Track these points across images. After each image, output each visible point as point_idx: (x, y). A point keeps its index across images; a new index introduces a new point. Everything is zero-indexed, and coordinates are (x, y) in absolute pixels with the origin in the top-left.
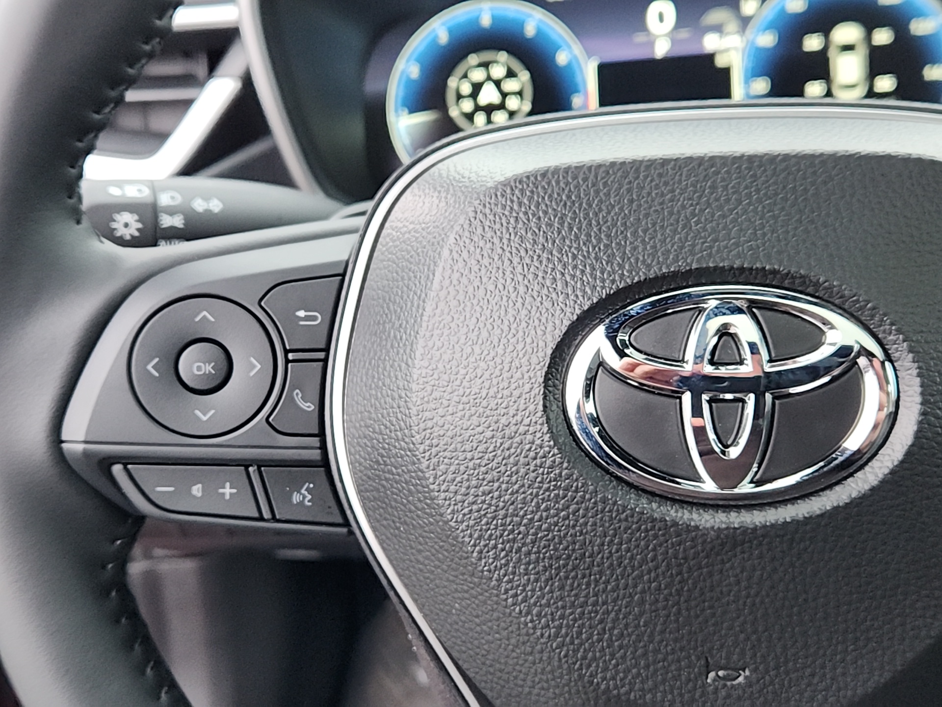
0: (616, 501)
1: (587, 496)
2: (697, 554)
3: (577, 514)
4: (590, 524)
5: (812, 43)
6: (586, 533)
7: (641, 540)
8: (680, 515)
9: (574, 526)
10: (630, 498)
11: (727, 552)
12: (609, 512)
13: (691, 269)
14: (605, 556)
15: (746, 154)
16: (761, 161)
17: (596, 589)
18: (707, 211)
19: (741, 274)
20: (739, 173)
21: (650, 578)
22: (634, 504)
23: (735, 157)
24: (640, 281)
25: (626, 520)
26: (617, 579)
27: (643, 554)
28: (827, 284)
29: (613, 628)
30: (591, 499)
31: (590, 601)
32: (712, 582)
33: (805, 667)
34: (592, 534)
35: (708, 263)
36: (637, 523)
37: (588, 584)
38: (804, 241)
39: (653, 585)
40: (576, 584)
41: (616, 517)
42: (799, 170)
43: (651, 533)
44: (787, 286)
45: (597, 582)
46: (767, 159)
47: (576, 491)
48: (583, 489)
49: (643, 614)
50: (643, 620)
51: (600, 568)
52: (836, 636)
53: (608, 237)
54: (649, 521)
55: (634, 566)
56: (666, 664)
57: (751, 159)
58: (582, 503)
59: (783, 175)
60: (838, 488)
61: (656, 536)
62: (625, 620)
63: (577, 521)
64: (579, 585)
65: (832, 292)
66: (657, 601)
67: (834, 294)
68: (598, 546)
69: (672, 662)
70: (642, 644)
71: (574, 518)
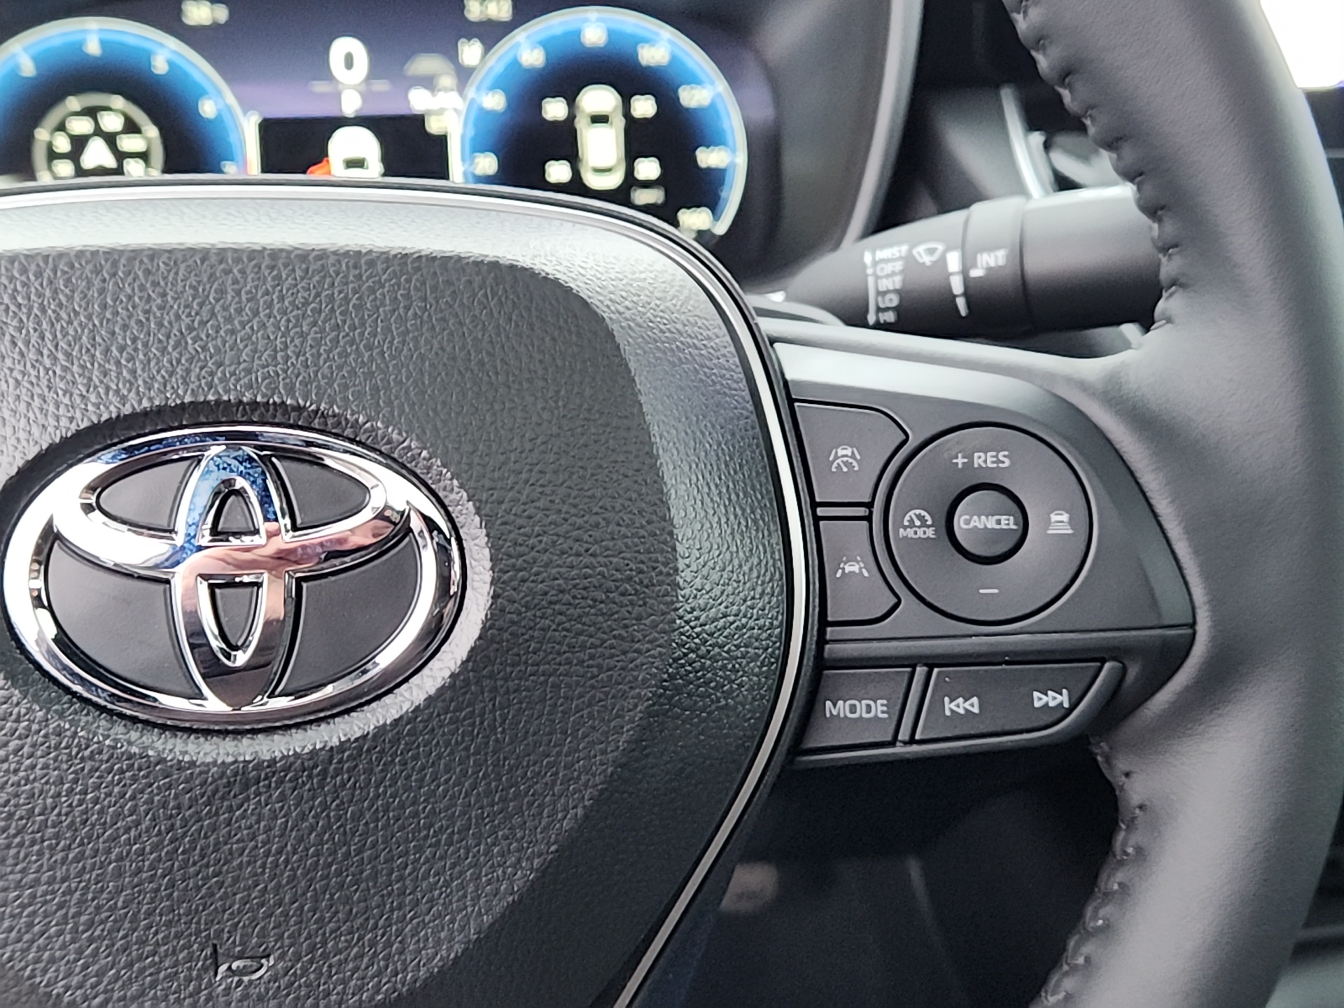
0: (76, 733)
1: (35, 727)
2: (193, 802)
3: (20, 753)
4: (39, 766)
5: (555, 109)
6: (35, 780)
7: (114, 786)
8: (169, 746)
9: (16, 771)
10: (98, 727)
11: (235, 796)
12: (66, 748)
13: (183, 403)
14: (64, 811)
15: (268, 247)
16: (288, 257)
17: (53, 859)
18: (210, 323)
19: (253, 411)
20: (257, 273)
21: (129, 839)
22: (102, 735)
23: (254, 251)
24: (111, 418)
25: (91, 757)
26: (81, 844)
27: (118, 805)
28: (368, 425)
29: (78, 914)
30: (40, 730)
31: (44, 878)
32: (218, 838)
33: (349, 946)
34: (43, 781)
35: (206, 396)
36: (107, 761)
37: (40, 854)
38: (340, 368)
39: (135, 847)
40: (22, 855)
41: (77, 754)
42: (337, 274)
43: (128, 774)
44: (317, 427)
45: (52, 848)
46: (297, 256)
47: (18, 720)
48: (27, 717)
49: (122, 891)
50: (121, 899)
51: (57, 829)
52: (390, 900)
53: (68, 357)
54: (124, 758)
55: (105, 823)
56: (157, 959)
57: (275, 254)
58: (27, 737)
59: (317, 278)
60: (388, 699)
61: (135, 779)
62: (96, 902)
63: (19, 763)
64: (26, 856)
65: (377, 435)
66: (139, 871)
67: (379, 438)
68: (52, 797)
69: (166, 956)
70: (121, 933)
71: (16, 759)
